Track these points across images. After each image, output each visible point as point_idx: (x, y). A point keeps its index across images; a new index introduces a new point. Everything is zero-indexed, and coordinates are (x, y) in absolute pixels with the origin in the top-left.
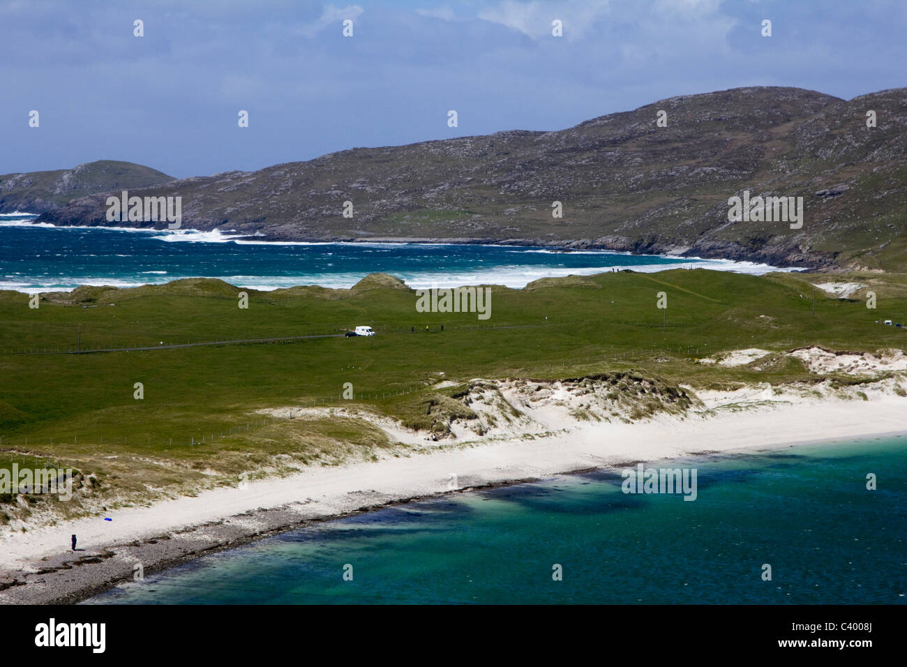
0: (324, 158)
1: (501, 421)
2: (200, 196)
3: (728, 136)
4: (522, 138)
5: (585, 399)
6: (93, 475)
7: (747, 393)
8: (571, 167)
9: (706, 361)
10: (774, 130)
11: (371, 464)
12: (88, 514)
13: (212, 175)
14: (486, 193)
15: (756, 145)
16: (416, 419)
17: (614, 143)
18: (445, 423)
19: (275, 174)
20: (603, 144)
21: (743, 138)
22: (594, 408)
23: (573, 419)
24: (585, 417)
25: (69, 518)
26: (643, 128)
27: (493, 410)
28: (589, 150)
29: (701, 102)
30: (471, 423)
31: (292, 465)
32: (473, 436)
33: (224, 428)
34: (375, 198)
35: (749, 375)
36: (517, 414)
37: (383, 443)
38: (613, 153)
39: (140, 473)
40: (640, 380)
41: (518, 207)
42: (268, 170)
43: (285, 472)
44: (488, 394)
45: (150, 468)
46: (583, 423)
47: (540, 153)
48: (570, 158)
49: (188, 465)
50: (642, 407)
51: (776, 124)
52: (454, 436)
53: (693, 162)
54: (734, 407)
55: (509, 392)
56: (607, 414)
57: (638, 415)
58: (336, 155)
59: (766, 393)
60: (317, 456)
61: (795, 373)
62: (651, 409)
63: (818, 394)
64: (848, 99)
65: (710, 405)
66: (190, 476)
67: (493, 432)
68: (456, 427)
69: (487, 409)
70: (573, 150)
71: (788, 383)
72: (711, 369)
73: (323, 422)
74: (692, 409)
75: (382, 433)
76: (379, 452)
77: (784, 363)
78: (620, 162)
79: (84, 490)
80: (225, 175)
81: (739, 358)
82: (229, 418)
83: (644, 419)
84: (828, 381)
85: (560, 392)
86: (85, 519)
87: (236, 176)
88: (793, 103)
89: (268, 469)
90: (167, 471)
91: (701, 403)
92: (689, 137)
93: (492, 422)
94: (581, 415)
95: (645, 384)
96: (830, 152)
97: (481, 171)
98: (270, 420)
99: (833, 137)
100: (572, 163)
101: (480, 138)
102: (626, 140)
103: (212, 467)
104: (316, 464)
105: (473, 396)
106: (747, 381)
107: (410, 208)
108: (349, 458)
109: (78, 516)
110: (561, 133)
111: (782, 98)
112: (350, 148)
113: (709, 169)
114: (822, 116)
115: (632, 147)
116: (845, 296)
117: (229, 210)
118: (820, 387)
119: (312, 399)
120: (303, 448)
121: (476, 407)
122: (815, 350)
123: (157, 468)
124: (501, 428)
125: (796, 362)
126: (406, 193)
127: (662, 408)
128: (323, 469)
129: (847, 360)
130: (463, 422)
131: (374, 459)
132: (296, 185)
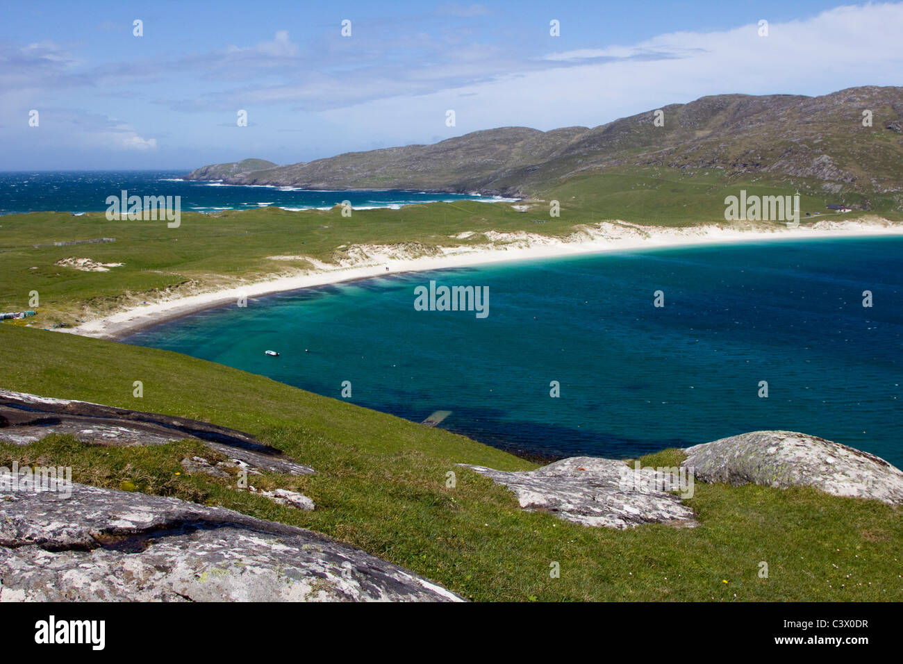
0: (336, 157)
1: (360, 260)
2: (286, 172)
3: (497, 146)
4: (416, 147)
5: (395, 251)
6: (197, 281)
7: (462, 248)
8: (435, 159)
9: (452, 236)
10: (516, 144)
11: (306, 276)
12: (192, 295)
13: (291, 164)
14: (400, 170)
15: (509, 150)
16: (327, 260)
17: (453, 149)
18: (338, 261)
19: (317, 163)
20: (448, 150)
21: (503, 147)
22: (398, 255)
23: (389, 259)
24: (394, 258)
25: (185, 296)
26: (465, 143)
27: (358, 256)
28: (443, 152)
29: (488, 132)
30: (348, 261)
31: (274, 277)
32: (349, 266)
33: (251, 264)
34: (356, 172)
35: (465, 242)
36: (367, 257)
37: (312, 268)
38: (451, 154)
39: (216, 281)
40: (417, 244)
41: (413, 175)
42: (315, 161)
43: (271, 280)
44: (357, 250)
45: (219, 278)
46: (393, 261)
47: (423, 154)
48: (435, 156)
49: (234, 278)
50: (417, 254)
51: (517, 142)
52: (341, 266)
53: (483, 157)
54: (454, 254)
55: (365, 249)
56: (403, 257)
57: (415, 257)
58: (342, 155)
59: (469, 249)
60: (285, 274)
61: (483, 240)
62: (421, 255)
63: (488, 248)
64: (545, 131)
65: (446, 253)
66: (234, 281)
67: (358, 264)
68: (342, 262)
69: (355, 256)
70: (436, 152)
71: (477, 244)
72: (452, 239)
73: (291, 261)
74: (438, 254)
75: (313, 265)
76: (310, 272)
77: (480, 236)
78: (454, 157)
79: (193, 286)
80: (297, 164)
81: (464, 235)
82: (256, 260)
83: (418, 259)
84: (493, 244)
85: (387, 249)
86: (191, 297)
87: (301, 164)
88: (524, 133)
89: (265, 279)
90: (226, 280)
91: (442, 252)
92: (482, 147)
93: (357, 260)
94: (392, 257)
95: (420, 245)
96: (537, 153)
97: (399, 161)
98: (270, 260)
99: (537, 147)
100: (435, 158)
101: (399, 148)
102: (457, 148)
103: (244, 278)
104: (284, 277)
105: (350, 251)
106: (462, 243)
107: (370, 176)
108: (298, 275)
109: (189, 296)
110: (432, 145)
111: (520, 131)
112: (347, 152)
113: (489, 160)
114: (534, 138)
115: (459, 151)
116: (523, 211)
117: (298, 178)
118: (490, 245)
119: (289, 253)
120: (280, 271)
121: (351, 254)
122: (492, 232)
123: (222, 279)
124: (361, 262)
125: (484, 236)
126: (369, 170)
127: (425, 254)
128: (287, 278)
129: (504, 235)
130: (345, 260)
131: (308, 274)
132: (325, 168)
